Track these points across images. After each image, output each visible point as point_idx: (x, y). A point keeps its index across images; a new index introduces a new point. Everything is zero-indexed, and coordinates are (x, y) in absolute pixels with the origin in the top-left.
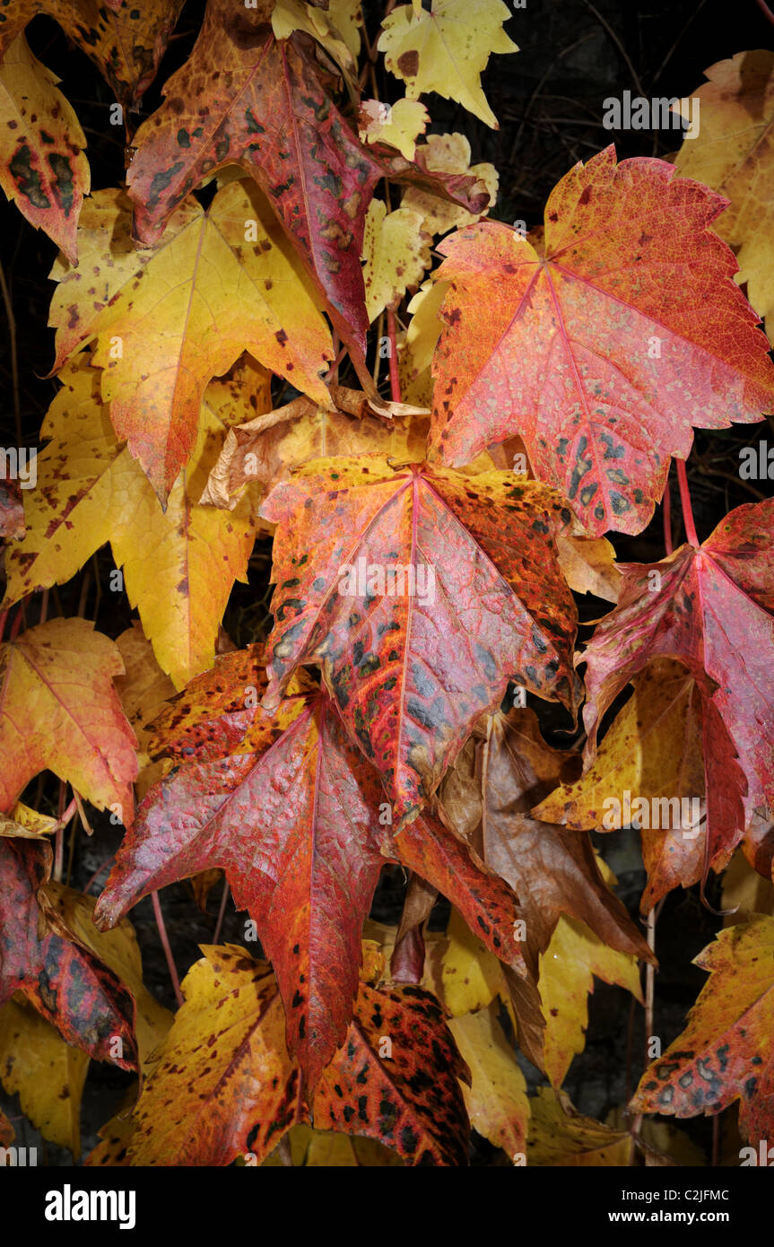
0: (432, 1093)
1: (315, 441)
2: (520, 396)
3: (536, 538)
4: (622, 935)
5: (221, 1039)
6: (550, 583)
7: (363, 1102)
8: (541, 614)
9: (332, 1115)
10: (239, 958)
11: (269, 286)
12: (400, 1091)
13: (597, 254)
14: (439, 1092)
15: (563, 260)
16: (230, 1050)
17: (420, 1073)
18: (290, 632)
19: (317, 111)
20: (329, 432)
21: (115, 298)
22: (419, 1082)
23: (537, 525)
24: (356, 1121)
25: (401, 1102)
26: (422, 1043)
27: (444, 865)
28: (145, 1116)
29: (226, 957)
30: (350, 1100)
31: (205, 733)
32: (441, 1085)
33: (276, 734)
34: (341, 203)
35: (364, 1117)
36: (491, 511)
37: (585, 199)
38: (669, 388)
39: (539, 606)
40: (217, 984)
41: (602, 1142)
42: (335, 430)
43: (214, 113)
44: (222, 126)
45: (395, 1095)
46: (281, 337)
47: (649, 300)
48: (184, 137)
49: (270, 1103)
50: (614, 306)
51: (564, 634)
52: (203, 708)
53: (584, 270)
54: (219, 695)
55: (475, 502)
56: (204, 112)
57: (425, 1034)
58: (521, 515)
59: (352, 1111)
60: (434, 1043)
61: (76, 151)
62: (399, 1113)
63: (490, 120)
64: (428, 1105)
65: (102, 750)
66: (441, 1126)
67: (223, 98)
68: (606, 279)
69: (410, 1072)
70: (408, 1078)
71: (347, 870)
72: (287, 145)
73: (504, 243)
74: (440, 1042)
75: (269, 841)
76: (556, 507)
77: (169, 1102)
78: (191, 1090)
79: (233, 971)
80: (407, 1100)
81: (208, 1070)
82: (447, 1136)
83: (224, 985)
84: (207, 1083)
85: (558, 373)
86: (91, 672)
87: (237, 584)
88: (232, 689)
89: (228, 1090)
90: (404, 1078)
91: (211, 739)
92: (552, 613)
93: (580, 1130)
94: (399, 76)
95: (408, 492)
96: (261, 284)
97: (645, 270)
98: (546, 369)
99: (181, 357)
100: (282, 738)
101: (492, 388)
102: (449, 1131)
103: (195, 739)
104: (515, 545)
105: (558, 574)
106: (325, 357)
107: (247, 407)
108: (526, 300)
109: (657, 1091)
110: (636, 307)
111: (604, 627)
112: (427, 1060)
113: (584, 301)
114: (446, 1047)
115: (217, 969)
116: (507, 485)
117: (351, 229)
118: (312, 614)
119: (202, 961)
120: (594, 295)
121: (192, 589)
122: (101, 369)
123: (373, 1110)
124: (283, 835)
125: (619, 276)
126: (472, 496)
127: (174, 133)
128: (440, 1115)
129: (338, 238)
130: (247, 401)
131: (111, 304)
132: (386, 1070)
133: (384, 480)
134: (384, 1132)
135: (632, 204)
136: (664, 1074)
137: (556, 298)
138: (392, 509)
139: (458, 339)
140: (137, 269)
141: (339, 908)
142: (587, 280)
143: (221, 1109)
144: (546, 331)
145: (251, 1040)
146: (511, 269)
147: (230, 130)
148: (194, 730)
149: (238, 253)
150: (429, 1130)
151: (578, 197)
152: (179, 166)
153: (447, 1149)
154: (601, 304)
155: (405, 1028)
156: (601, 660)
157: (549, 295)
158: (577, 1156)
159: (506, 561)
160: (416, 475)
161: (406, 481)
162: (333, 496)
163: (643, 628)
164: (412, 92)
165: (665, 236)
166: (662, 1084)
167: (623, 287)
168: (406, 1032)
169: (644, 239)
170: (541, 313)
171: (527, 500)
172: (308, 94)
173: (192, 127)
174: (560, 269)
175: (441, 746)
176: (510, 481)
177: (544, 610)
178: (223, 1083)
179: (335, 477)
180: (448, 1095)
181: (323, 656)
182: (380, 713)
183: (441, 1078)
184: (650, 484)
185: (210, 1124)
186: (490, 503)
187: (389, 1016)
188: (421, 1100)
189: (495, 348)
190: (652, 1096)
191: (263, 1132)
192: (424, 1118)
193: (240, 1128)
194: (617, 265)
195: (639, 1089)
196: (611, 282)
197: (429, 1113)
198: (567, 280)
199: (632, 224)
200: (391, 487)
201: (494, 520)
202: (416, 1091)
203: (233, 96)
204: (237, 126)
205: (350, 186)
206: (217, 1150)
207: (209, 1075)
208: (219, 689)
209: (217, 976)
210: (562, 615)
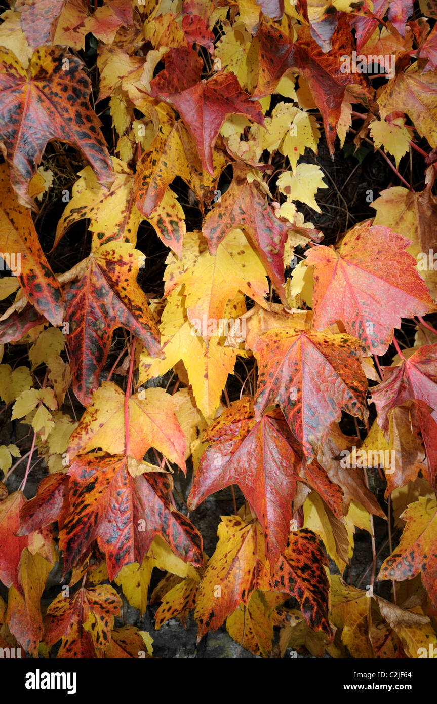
0: (310, 572)
1: (260, 322)
2: (337, 306)
3: (351, 357)
4: (373, 508)
5: (229, 555)
6: (356, 373)
7: (282, 578)
8: (351, 384)
9: (270, 584)
10: (235, 521)
11: (244, 266)
12: (296, 573)
13: (360, 257)
14: (314, 572)
15: (346, 258)
16: (232, 559)
17: (306, 564)
18: (262, 392)
19: (262, 207)
20: (264, 318)
21: (187, 270)
22: (305, 568)
23: (351, 352)
24: (280, 586)
25: (296, 578)
26: (306, 552)
27: (313, 481)
28: (203, 588)
29: (230, 521)
30: (277, 578)
31: (223, 432)
32: (315, 569)
33: (248, 431)
34: (272, 238)
35: (283, 584)
36: (333, 347)
37: (358, 238)
38: (391, 304)
39: (351, 382)
40: (228, 532)
41: (357, 596)
42: (267, 317)
43: (229, 207)
44: (232, 212)
45: (294, 575)
46: (249, 284)
47: (381, 273)
48: (220, 216)
49: (248, 580)
50: (367, 275)
51: (360, 392)
52: (224, 422)
53: (355, 262)
54: (231, 417)
55: (327, 344)
56: (226, 207)
57: (308, 548)
58: (345, 349)
59: (279, 582)
60: (312, 551)
61: (180, 220)
62: (296, 582)
63: (319, 210)
64: (308, 578)
65: (172, 440)
66: (314, 586)
67: (232, 202)
68: (364, 265)
69: (301, 565)
70: (300, 567)
71: (280, 483)
72: (252, 218)
73: (327, 252)
74: (315, 551)
75: (250, 473)
76: (360, 346)
77: (211, 582)
78: (218, 577)
79: (233, 527)
80: (299, 577)
81: (224, 568)
82: (316, 590)
83: (230, 532)
84: (224, 573)
85: (349, 298)
86: (164, 409)
87: (230, 375)
88: (235, 414)
89: (231, 576)
90: (298, 567)
91: (226, 434)
92: (355, 384)
93: (347, 592)
94: (285, 194)
95: (299, 340)
96: (240, 265)
97: (380, 263)
98: (344, 296)
99: (212, 291)
100: (250, 434)
101: (328, 303)
102: (318, 588)
103: (219, 434)
104: (342, 360)
105: (360, 370)
106: (265, 292)
107: (232, 309)
108: (335, 272)
109: (388, 571)
110: (376, 275)
111: (375, 390)
112: (309, 559)
113: (356, 272)
114: (318, 553)
115: (227, 526)
116: (342, 338)
117: (278, 247)
118: (269, 386)
119: (221, 523)
120: (360, 271)
121: (209, 377)
122: (186, 296)
123: (286, 581)
124: (254, 470)
125: (369, 264)
126: (326, 342)
127: (217, 215)
128: (313, 582)
129: (272, 250)
130: (233, 307)
131: (185, 272)
132: (290, 565)
133: (292, 336)
134: (291, 590)
135: (375, 241)
136: (390, 563)
137: (344, 271)
138: (295, 347)
139: (318, 286)
140: (195, 260)
141: (278, 499)
142: (356, 265)
143: (229, 584)
144: (343, 283)
145: (239, 555)
146: (329, 261)
147: (234, 213)
148: (220, 431)
149: (231, 254)
150: (308, 588)
151: (355, 237)
152: (219, 225)
153: (316, 596)
154: (362, 274)
155: (299, 546)
156: (379, 401)
157: (342, 270)
158: (345, 604)
159: (338, 365)
160: (302, 334)
161: (299, 336)
162: (275, 342)
163: (392, 389)
164: (289, 200)
165: (388, 252)
166: (390, 568)
167: (371, 268)
168: (300, 548)
169: (379, 252)
170: (340, 276)
171: (349, 344)
172: (259, 201)
173: (223, 212)
174: (345, 261)
175: (319, 435)
176: (344, 337)
177: (352, 383)
178: (229, 573)
179: (277, 335)
180: (318, 573)
181: (278, 401)
182: (297, 422)
183: (315, 567)
184: (386, 337)
185: (225, 591)
186: (333, 344)
187: (293, 542)
188: (306, 576)
189: (327, 289)
190: (387, 573)
191: (246, 593)
192: (306, 583)
193: (238, 591)
194: (370, 261)
195: (381, 571)
196: (366, 266)
197: (308, 581)
198: (349, 265)
199: (374, 247)
200: (294, 339)
201: (334, 351)
202: (303, 572)
203: (235, 201)
204: (237, 212)
205: (275, 232)
206: (230, 601)
207: (224, 570)
208: (231, 415)
209: (227, 529)
210: (360, 385)
